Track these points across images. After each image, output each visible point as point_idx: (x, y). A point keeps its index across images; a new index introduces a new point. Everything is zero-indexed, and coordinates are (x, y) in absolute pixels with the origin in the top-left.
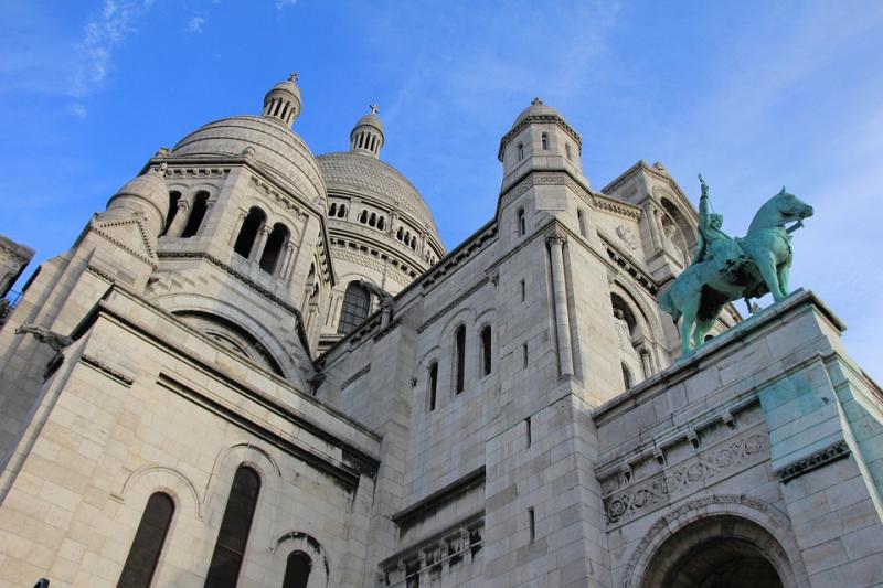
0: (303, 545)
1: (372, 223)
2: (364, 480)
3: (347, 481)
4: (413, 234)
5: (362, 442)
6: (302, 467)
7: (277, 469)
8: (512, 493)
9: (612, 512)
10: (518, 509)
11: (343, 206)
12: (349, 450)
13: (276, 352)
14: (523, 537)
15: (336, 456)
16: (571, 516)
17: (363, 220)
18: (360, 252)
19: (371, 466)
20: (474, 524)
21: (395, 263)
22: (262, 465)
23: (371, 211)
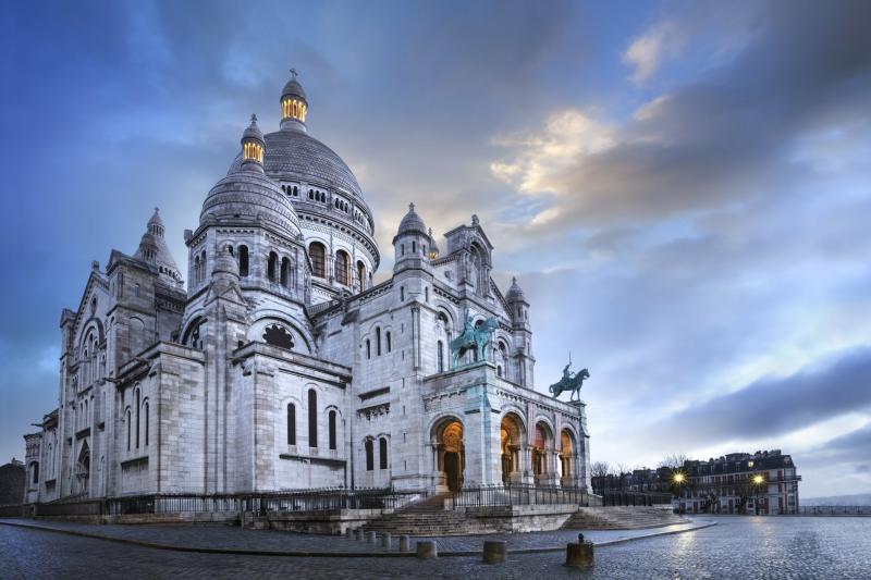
0: (332, 409)
1: (317, 199)
2: (348, 385)
3: (342, 386)
4: (345, 201)
5: (345, 372)
6: (328, 385)
7: (320, 388)
8: (398, 400)
9: (426, 409)
10: (400, 405)
11: (295, 188)
12: (341, 377)
13: (299, 326)
14: (402, 413)
15: (337, 379)
16: (414, 411)
17: (311, 197)
18: (314, 223)
19: (348, 380)
20: (387, 406)
21: (337, 227)
22: (315, 388)
23: (315, 189)
